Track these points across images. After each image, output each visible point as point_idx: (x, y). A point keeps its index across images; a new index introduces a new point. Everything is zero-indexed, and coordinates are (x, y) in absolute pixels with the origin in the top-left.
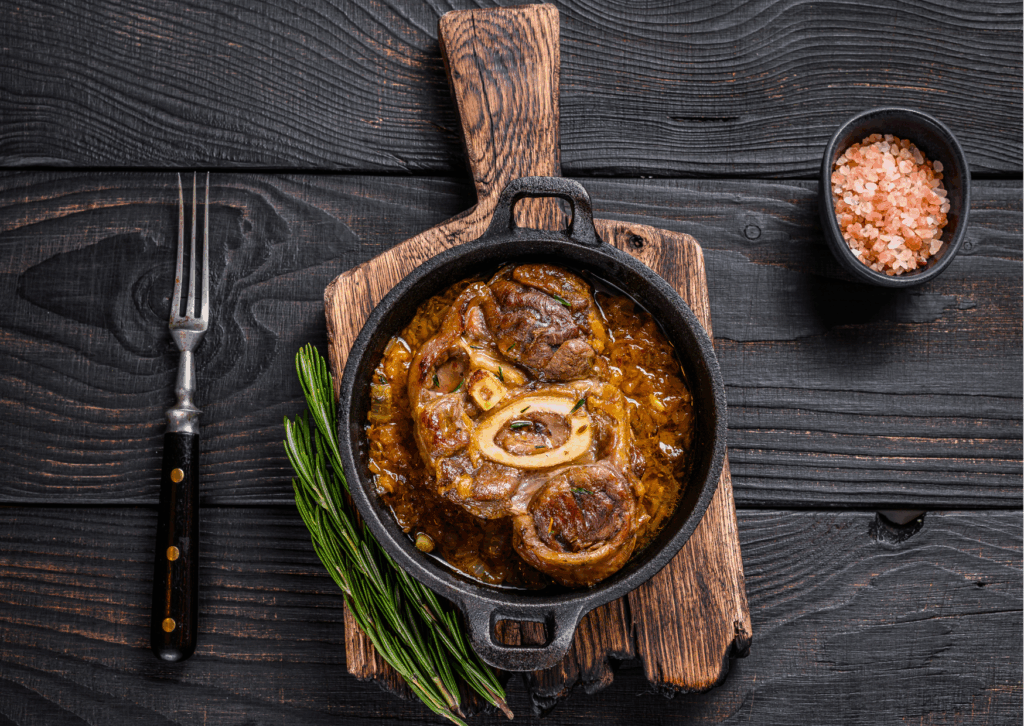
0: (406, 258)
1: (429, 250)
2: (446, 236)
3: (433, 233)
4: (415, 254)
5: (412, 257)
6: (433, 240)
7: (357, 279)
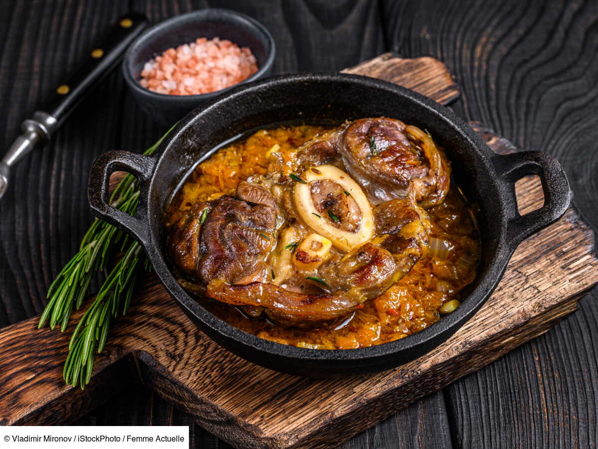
0: (215, 387)
1: (198, 371)
2: (178, 363)
3: (180, 375)
4: (207, 381)
5: (212, 382)
6: (186, 372)
7: (258, 419)
